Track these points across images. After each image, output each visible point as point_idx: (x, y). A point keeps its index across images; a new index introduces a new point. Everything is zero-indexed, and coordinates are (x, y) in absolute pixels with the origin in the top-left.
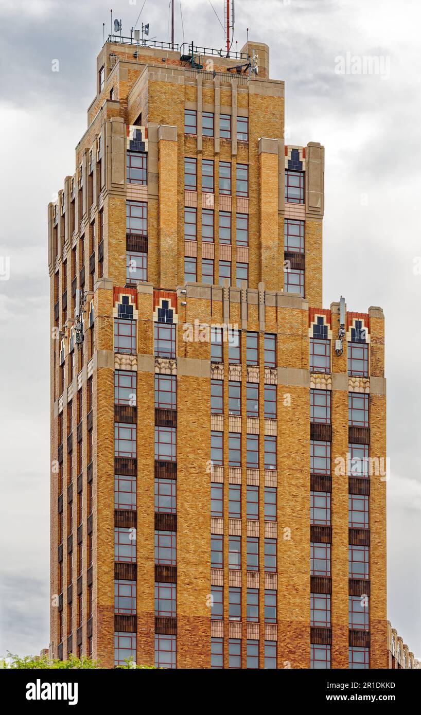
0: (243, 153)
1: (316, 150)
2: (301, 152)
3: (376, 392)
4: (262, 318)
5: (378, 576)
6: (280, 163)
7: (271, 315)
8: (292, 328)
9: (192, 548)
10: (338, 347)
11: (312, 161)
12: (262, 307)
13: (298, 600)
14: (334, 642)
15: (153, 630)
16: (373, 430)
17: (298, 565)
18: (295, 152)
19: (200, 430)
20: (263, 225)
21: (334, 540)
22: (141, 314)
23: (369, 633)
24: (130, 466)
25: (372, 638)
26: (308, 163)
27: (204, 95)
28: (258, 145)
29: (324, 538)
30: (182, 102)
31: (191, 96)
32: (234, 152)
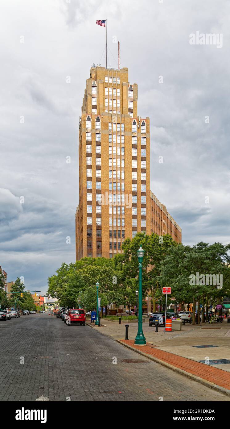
0: (119, 86)
1: (135, 85)
2: (132, 86)
3: (148, 137)
4: (121, 120)
5: (148, 180)
6: (127, 88)
7: (123, 119)
8: (128, 122)
9: (105, 173)
10: (139, 126)
11: (135, 88)
12: (121, 117)
13: (129, 185)
14: (138, 195)
15: (96, 193)
16: (147, 146)
17: (129, 177)
18: (131, 86)
19: (106, 146)
20: (123, 102)
21: (138, 171)
22: (92, 120)
23: (146, 193)
24: (90, 155)
25: (147, 194)
26: (134, 89)
27: (110, 73)
28: (122, 84)
29: (135, 171)
30: (104, 75)
31: (107, 74)
32: (117, 86)
